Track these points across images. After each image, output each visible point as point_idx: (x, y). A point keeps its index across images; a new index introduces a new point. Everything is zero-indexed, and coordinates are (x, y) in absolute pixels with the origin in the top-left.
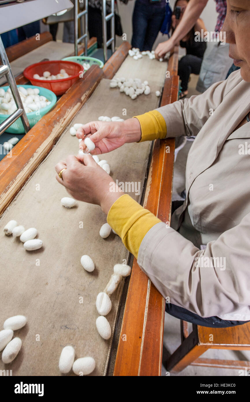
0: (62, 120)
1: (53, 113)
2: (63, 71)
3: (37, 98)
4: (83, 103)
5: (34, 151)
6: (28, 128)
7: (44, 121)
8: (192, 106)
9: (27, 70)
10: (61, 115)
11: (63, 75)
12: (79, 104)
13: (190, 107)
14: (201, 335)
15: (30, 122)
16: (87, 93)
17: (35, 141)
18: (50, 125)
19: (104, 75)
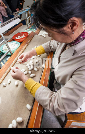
0: (21, 50)
1: (19, 48)
2: (23, 35)
3: (15, 45)
4: (28, 44)
5: (13, 61)
6: (12, 54)
7: (16, 51)
8: (53, 43)
9: (14, 37)
10: (21, 49)
11: (24, 36)
12: (27, 44)
13: (52, 43)
14: (68, 117)
15: (13, 52)
16: (30, 40)
17: (13, 58)
18: (18, 52)
19: (36, 34)
